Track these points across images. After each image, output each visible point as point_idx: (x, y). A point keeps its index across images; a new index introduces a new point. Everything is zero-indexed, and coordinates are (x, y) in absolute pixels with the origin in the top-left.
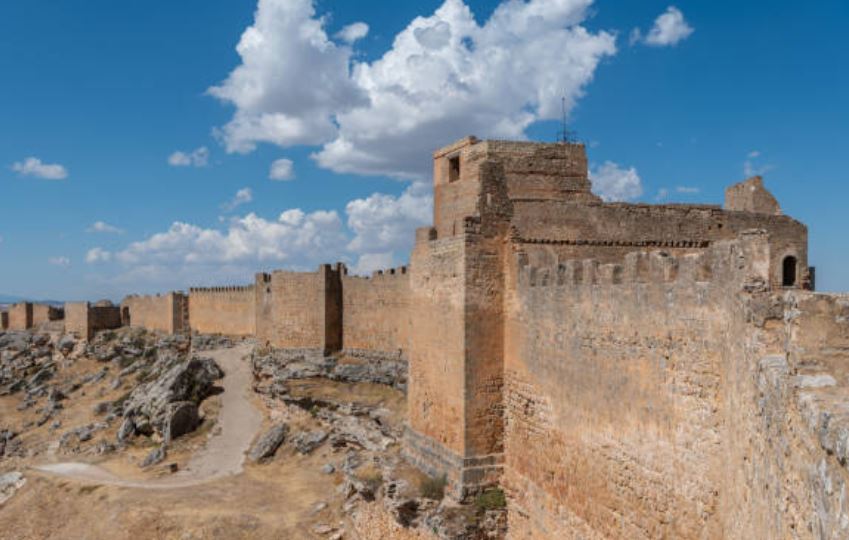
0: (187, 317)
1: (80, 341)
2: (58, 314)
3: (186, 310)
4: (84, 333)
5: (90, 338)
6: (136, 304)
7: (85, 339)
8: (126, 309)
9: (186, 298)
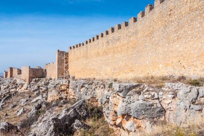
0: (67, 68)
1: (26, 83)
2: (20, 72)
3: (67, 62)
4: (28, 80)
5: (30, 82)
6: (49, 67)
7: (28, 82)
8: (45, 70)
9: (67, 54)
